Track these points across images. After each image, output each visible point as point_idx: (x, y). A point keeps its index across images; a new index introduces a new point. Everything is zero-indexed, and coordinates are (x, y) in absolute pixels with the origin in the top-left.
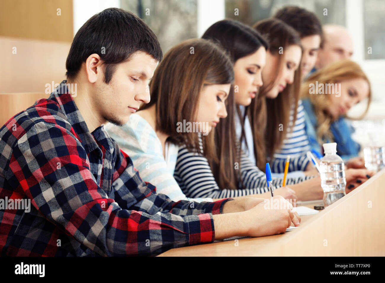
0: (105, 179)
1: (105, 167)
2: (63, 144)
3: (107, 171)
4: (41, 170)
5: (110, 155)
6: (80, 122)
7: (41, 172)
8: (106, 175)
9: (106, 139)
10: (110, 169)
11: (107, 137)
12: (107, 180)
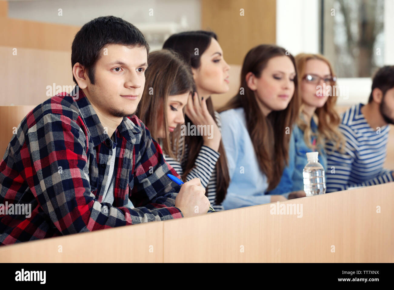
0: (124, 168)
1: (125, 157)
2: (62, 139)
3: (126, 161)
4: (41, 162)
5: (131, 145)
6: (92, 115)
7: (40, 163)
8: (125, 164)
9: (127, 131)
10: (130, 158)
11: (128, 128)
12: (126, 168)
